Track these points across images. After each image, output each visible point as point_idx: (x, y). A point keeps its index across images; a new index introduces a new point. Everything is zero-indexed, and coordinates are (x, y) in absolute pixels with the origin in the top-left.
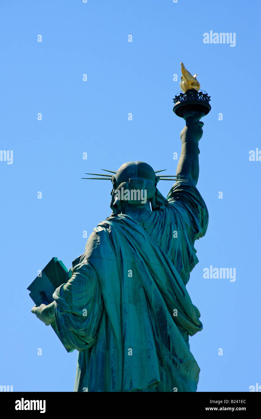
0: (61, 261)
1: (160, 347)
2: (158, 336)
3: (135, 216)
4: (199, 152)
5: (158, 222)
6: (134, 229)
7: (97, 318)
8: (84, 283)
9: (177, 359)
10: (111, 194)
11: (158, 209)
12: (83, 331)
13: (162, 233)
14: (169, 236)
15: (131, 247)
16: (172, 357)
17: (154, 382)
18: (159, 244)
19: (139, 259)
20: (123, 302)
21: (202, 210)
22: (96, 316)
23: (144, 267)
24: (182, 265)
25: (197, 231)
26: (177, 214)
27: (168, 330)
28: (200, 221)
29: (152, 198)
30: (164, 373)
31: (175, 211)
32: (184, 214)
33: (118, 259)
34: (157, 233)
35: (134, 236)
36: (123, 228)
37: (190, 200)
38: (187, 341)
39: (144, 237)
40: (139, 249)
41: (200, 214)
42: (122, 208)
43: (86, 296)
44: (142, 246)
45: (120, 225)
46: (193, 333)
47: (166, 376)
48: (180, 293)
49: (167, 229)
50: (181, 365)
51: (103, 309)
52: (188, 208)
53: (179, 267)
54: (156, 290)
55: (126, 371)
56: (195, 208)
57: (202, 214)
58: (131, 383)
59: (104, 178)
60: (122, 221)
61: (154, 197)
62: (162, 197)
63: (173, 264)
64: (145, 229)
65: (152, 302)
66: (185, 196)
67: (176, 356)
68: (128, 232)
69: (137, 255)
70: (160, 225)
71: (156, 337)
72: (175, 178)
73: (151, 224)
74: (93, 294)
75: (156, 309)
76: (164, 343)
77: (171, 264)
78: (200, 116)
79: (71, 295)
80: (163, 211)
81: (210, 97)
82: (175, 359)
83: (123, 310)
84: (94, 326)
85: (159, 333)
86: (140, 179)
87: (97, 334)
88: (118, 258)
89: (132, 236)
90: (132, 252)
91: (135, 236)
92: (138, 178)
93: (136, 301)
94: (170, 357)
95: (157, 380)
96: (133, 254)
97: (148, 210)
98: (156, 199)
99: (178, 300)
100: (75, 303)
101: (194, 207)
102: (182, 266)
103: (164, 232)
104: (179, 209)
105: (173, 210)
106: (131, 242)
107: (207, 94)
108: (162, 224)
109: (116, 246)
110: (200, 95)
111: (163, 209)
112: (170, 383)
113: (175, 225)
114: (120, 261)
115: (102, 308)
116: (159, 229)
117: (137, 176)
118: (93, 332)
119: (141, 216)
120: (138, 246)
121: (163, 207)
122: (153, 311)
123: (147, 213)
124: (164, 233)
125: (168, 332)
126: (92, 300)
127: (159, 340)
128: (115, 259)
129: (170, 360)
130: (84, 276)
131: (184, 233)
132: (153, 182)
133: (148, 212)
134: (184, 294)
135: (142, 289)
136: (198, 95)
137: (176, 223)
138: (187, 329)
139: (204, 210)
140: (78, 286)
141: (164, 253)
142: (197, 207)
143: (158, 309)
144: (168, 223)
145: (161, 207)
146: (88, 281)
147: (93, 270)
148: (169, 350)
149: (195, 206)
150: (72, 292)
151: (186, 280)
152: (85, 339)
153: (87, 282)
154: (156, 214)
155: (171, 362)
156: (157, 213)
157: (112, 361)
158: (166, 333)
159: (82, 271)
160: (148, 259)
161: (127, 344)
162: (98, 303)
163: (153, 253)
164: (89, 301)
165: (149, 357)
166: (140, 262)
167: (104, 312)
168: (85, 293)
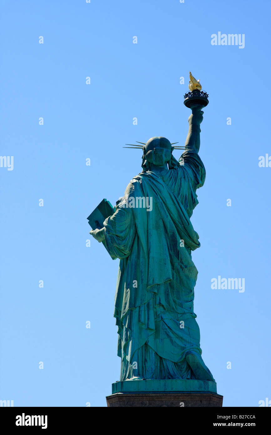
0: (109, 201)
1: (173, 257)
2: (171, 250)
3: (158, 172)
4: (200, 131)
5: (173, 177)
6: (157, 181)
7: (132, 239)
8: (123, 216)
9: (183, 265)
10: (142, 158)
11: (173, 168)
12: (123, 246)
13: (175, 184)
14: (179, 186)
15: (154, 193)
16: (180, 264)
17: (168, 280)
18: (173, 191)
19: (159, 201)
20: (149, 229)
21: (202, 170)
22: (131, 237)
23: (163, 206)
25: (198, 183)
26: (185, 172)
28: (200, 176)
29: (169, 161)
30: (175, 273)
31: (184, 169)
32: (190, 172)
34: (172, 184)
36: (150, 180)
38: (190, 254)
39: (163, 186)
40: (160, 195)
41: (200, 172)
42: (149, 167)
43: (125, 224)
44: (162, 192)
45: (148, 179)
46: (194, 249)
47: (176, 276)
48: (186, 223)
49: (179, 181)
50: (186, 269)
51: (136, 232)
52: (193, 168)
53: (186, 206)
54: (170, 221)
55: (150, 272)
57: (202, 172)
58: (153, 280)
59: (138, 147)
60: (149, 176)
62: (175, 161)
63: (182, 204)
64: (164, 181)
65: (168, 229)
66: (190, 159)
67: (182, 263)
68: (153, 183)
69: (159, 198)
70: (174, 179)
71: (170, 251)
72: (184, 148)
73: (168, 178)
74: (129, 223)
76: (175, 255)
77: (181, 204)
78: (201, 107)
79: (115, 223)
80: (176, 170)
81: (208, 95)
82: (183, 266)
83: (149, 233)
84: (130, 243)
85: (172, 248)
86: (162, 148)
87: (131, 249)
89: (155, 185)
91: (157, 185)
92: (160, 148)
93: (157, 228)
95: (170, 278)
96: (156, 197)
97: (166, 168)
98: (172, 162)
99: (185, 228)
100: (117, 229)
101: (196, 167)
102: (188, 206)
104: (187, 169)
105: (182, 169)
106: (155, 190)
107: (206, 93)
108: (175, 178)
109: (145, 192)
110: (202, 93)
111: (176, 168)
112: (178, 280)
116: (173, 181)
117: (159, 146)
118: (130, 247)
119: (162, 172)
120: (159, 192)
121: (176, 167)
122: (168, 234)
124: (177, 184)
125: (178, 248)
127: (172, 253)
129: (179, 266)
130: (124, 211)
131: (189, 184)
132: (170, 150)
133: (166, 170)
134: (189, 224)
135: (161, 221)
136: (201, 93)
137: (184, 178)
138: (190, 246)
139: (203, 169)
140: (120, 217)
141: (177, 197)
142: (198, 167)
143: (171, 233)
144: (179, 177)
145: (175, 167)
146: (126, 214)
148: (179, 260)
150: (116, 222)
151: (190, 215)
152: (124, 251)
154: (171, 172)
155: (179, 267)
157: (141, 266)
158: (177, 249)
160: (166, 201)
161: (151, 255)
162: (133, 229)
163: (169, 197)
164: (127, 228)
165: (165, 264)
166: (160, 203)
167: (137, 234)
168: (124, 222)
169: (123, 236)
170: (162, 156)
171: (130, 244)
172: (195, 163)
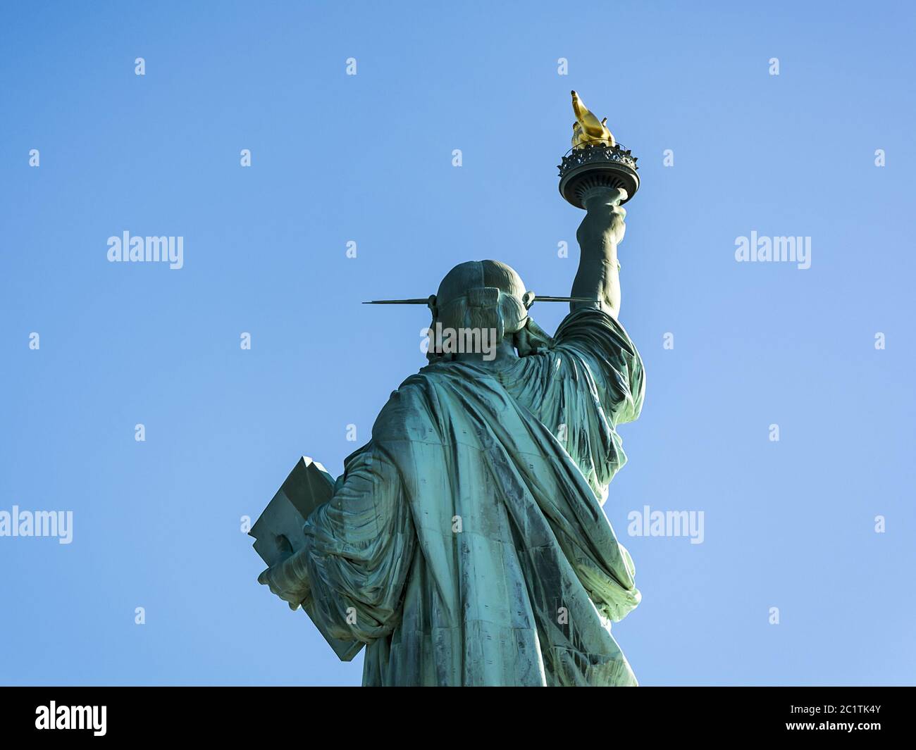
1: (547, 628)
2: (541, 606)
5: (534, 375)
6: (479, 384)
7: (402, 565)
8: (369, 492)
9: (586, 655)
11: (533, 353)
12: (372, 592)
13: (544, 396)
14: (558, 401)
15: (474, 419)
16: (574, 651)
18: (537, 416)
19: (492, 443)
21: (630, 360)
22: (400, 559)
23: (505, 459)
24: (590, 461)
25: (621, 397)
27: (563, 593)
28: (627, 379)
31: (571, 356)
33: (446, 443)
34: (531, 396)
35: (480, 397)
36: (456, 382)
37: (603, 338)
39: (503, 401)
40: (496, 427)
41: (626, 366)
43: (377, 518)
44: (498, 417)
45: (450, 378)
48: (588, 515)
49: (554, 386)
50: (595, 669)
51: (415, 545)
52: (599, 354)
53: (584, 467)
54: (532, 507)
55: (469, 671)
56: (614, 355)
57: (630, 369)
60: (452, 370)
61: (524, 333)
62: (540, 333)
64: (504, 387)
65: (524, 533)
67: (582, 649)
68: (466, 389)
69: (488, 434)
70: (539, 381)
71: (537, 608)
73: (518, 380)
74: (390, 515)
75: (534, 548)
76: (554, 620)
77: (565, 454)
79: (342, 521)
80: (545, 356)
82: (581, 655)
83: (459, 547)
85: (544, 599)
86: (490, 288)
87: (402, 602)
88: (446, 439)
89: (475, 396)
90: (477, 427)
91: (482, 396)
92: (487, 288)
93: (490, 530)
94: (569, 652)
96: (479, 433)
97: (510, 354)
98: (528, 336)
99: (583, 532)
100: (350, 537)
101: (612, 352)
102: (590, 463)
103: (548, 393)
106: (475, 410)
108: (542, 378)
109: (440, 417)
111: (544, 352)
113: (572, 381)
114: (450, 447)
115: (411, 544)
116: (537, 388)
117: (483, 282)
118: (394, 594)
120: (490, 418)
122: (528, 552)
123: (508, 359)
124: (548, 395)
125: (564, 598)
126: (389, 525)
127: (543, 614)
128: (439, 442)
129: (569, 657)
130: (370, 475)
131: (591, 398)
133: (510, 357)
134: (596, 517)
135: (501, 507)
137: (574, 378)
138: (605, 600)
139: (634, 361)
140: (356, 498)
141: (549, 432)
142: (619, 351)
143: (539, 549)
144: (555, 377)
145: (539, 349)
146: (379, 485)
147: (389, 462)
148: (568, 637)
149: (614, 351)
150: (345, 513)
152: (374, 611)
153: (376, 487)
154: (528, 361)
155: (571, 662)
156: (530, 359)
157: (437, 653)
158: (559, 600)
159: (364, 467)
160: (514, 444)
161: (470, 615)
162: (403, 532)
163: (524, 431)
164: (382, 532)
165: (522, 644)
166: (494, 450)
167: (419, 553)
168: (373, 511)
169: (370, 559)
170: (493, 311)
171: (394, 582)
172: (606, 340)
